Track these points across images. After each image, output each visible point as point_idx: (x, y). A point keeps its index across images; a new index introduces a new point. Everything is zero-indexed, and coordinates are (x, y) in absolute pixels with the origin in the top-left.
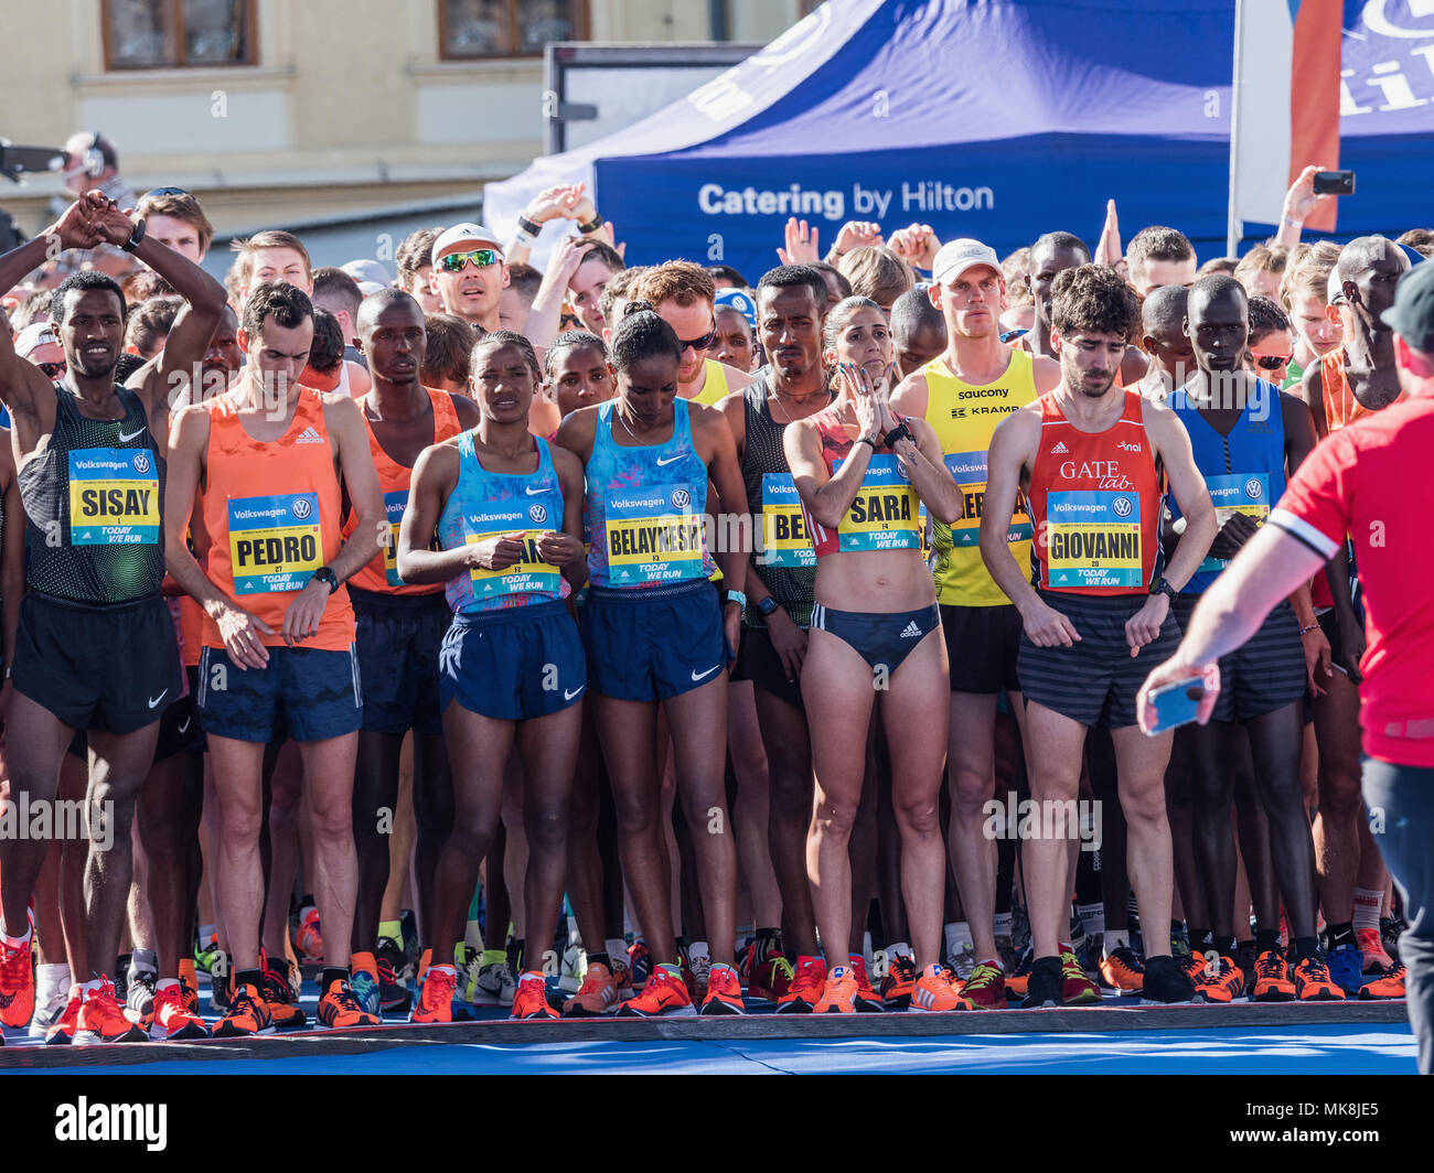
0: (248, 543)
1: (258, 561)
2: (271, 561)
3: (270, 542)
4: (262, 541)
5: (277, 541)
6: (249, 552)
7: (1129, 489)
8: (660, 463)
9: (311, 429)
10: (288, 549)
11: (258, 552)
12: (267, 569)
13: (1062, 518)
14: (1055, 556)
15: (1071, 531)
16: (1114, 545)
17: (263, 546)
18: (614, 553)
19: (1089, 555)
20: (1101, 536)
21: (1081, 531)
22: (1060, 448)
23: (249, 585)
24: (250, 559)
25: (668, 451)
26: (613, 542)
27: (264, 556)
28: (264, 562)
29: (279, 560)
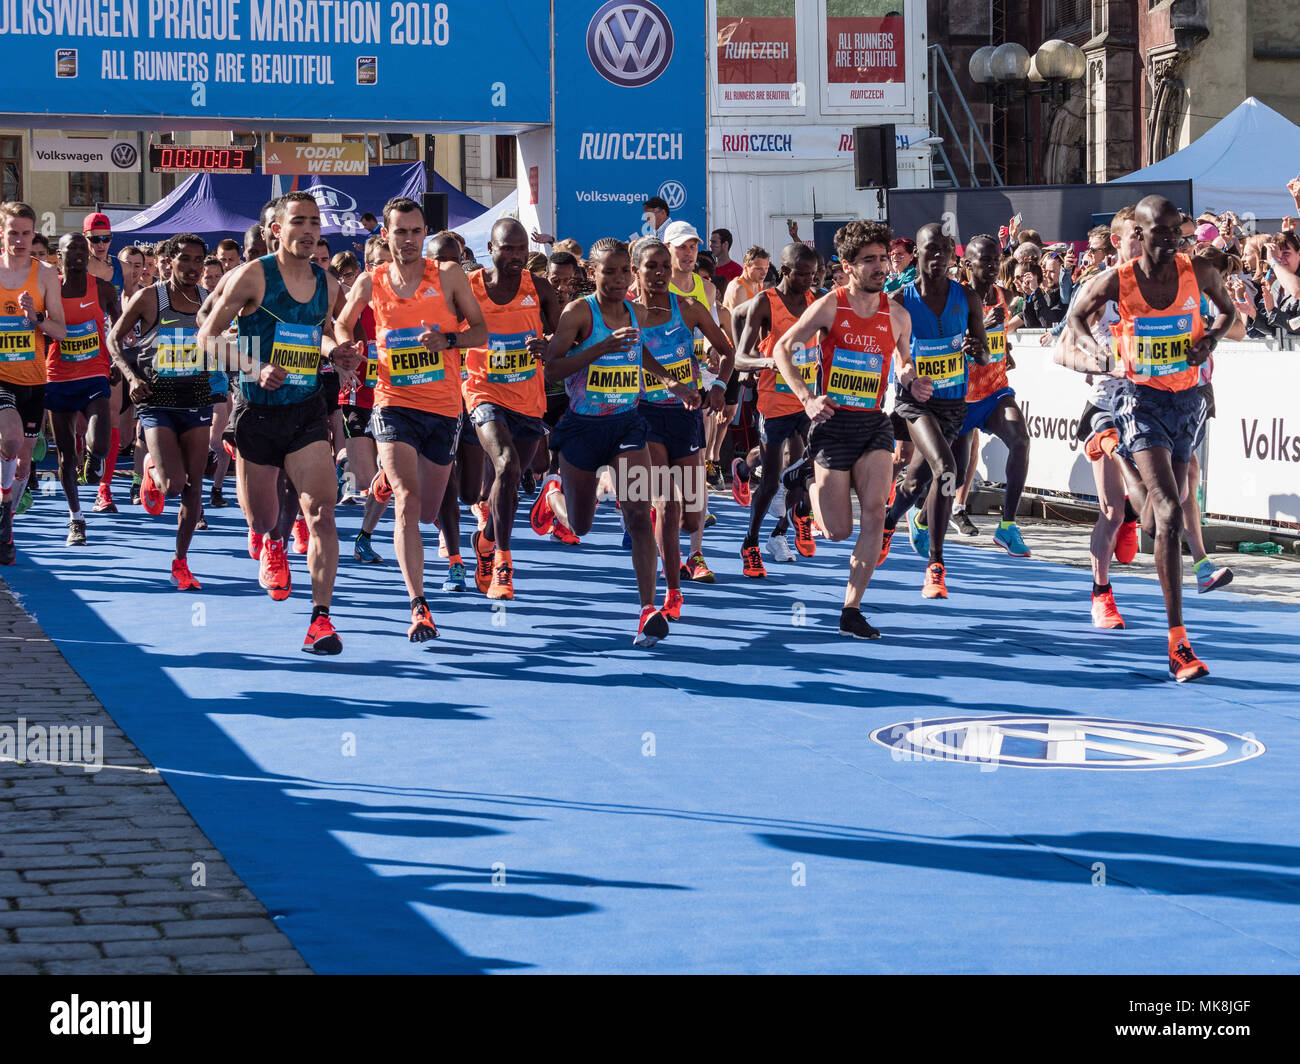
0: (397, 356)
1: (404, 367)
2: (412, 366)
3: (410, 355)
4: (405, 355)
5: (415, 355)
6: (398, 361)
7: (880, 353)
8: (667, 333)
9: (431, 288)
10: (421, 359)
11: (404, 362)
12: (409, 372)
13: (841, 365)
14: (832, 385)
15: (844, 373)
16: (866, 384)
17: (406, 358)
18: (648, 385)
19: (852, 388)
20: (860, 378)
21: (850, 374)
22: (846, 324)
23: (399, 381)
24: (399, 365)
25: (670, 326)
26: (647, 380)
27: (407, 364)
28: (407, 367)
29: (416, 366)
